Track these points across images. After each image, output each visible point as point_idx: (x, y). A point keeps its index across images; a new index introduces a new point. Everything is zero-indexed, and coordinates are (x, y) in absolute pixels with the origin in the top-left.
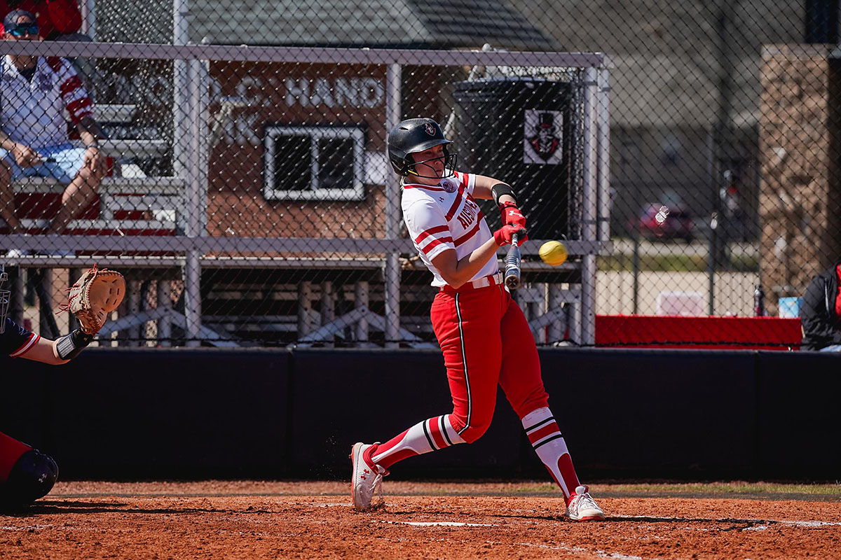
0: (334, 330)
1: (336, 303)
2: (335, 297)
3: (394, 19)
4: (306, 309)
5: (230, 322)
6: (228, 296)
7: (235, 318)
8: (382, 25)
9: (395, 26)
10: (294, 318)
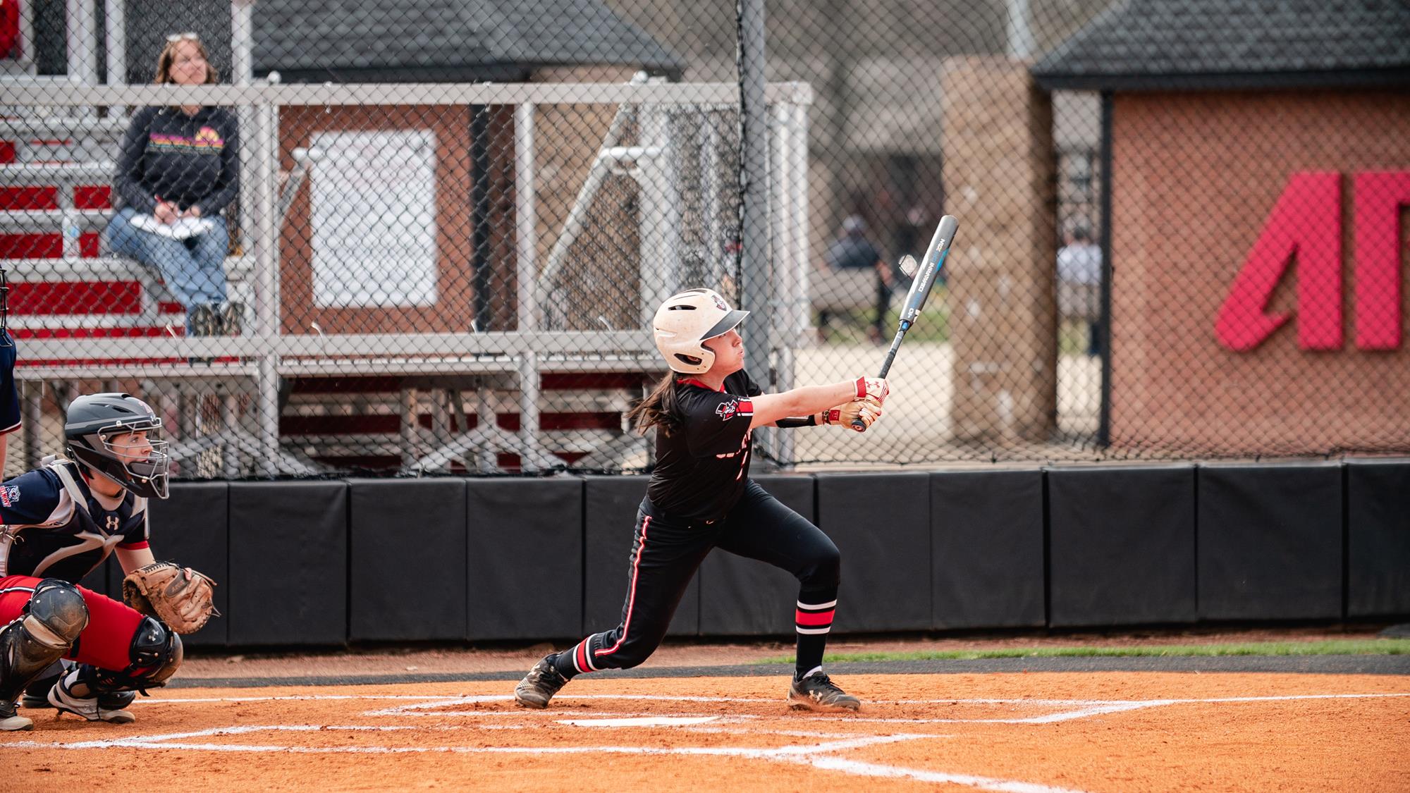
0: (451, 455)
1: (452, 417)
2: (452, 409)
3: (472, 34)
4: (411, 426)
5: (311, 444)
6: (306, 411)
7: (316, 439)
8: (456, 40)
9: (473, 42)
10: (397, 438)
